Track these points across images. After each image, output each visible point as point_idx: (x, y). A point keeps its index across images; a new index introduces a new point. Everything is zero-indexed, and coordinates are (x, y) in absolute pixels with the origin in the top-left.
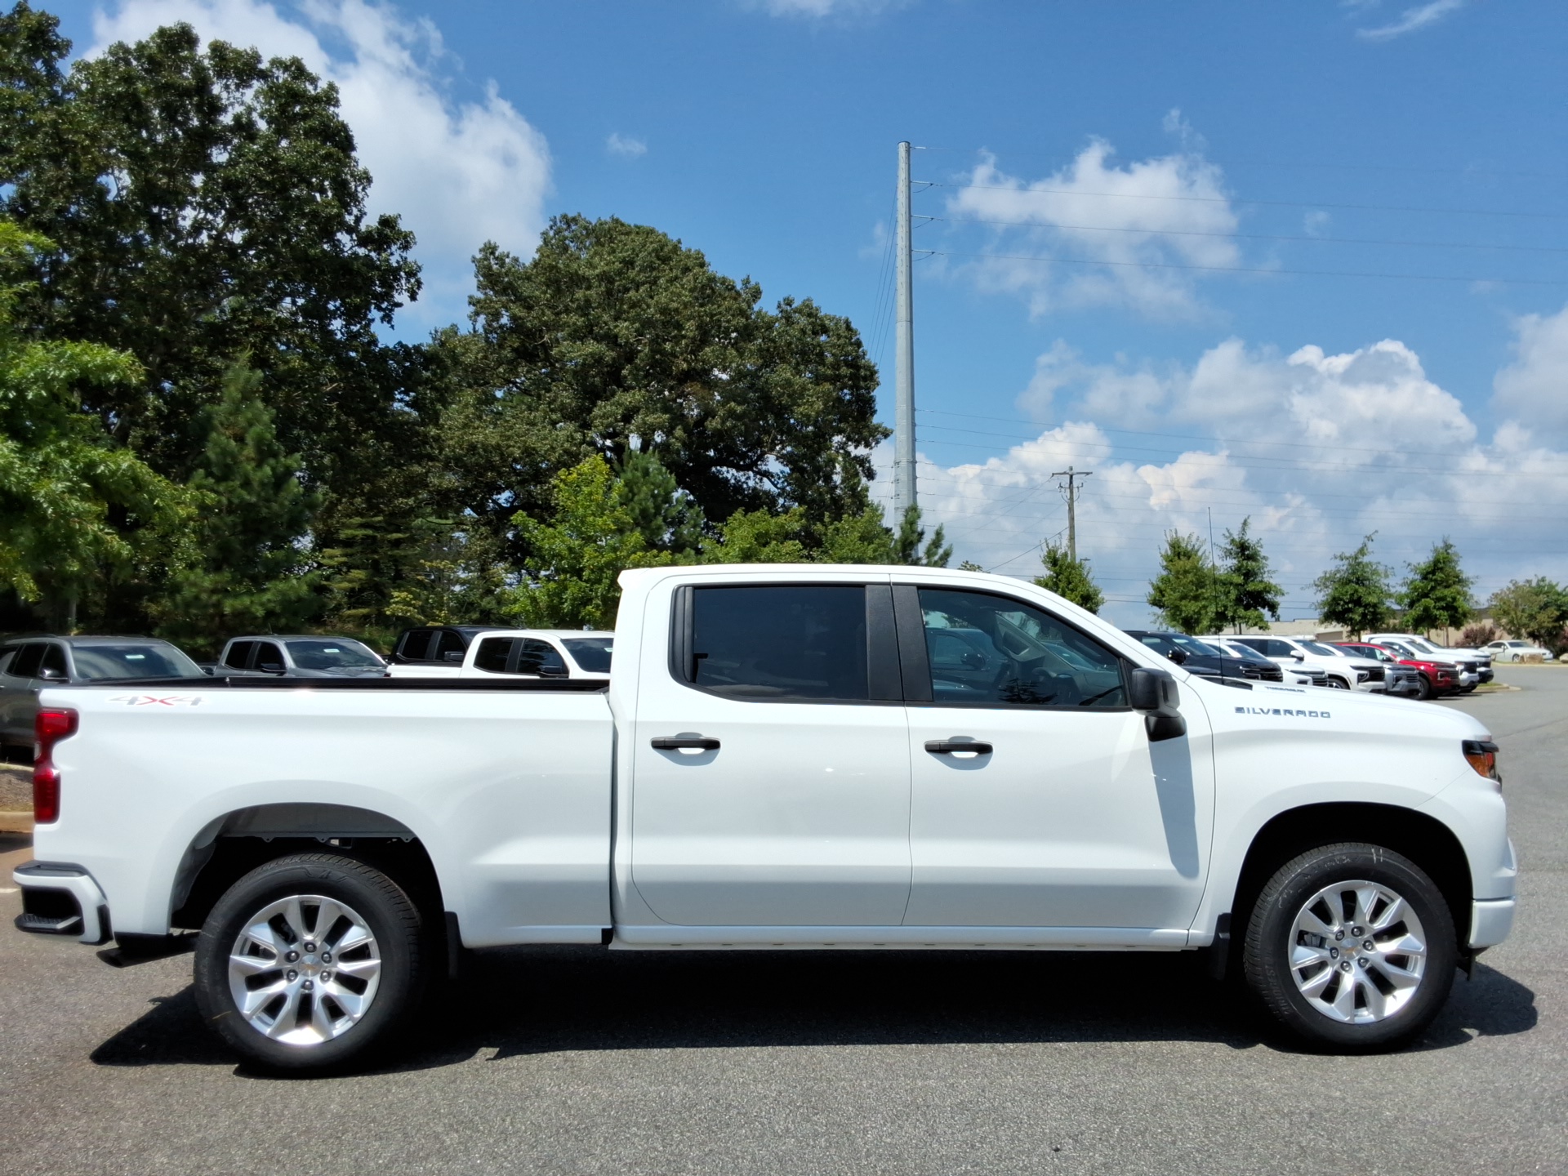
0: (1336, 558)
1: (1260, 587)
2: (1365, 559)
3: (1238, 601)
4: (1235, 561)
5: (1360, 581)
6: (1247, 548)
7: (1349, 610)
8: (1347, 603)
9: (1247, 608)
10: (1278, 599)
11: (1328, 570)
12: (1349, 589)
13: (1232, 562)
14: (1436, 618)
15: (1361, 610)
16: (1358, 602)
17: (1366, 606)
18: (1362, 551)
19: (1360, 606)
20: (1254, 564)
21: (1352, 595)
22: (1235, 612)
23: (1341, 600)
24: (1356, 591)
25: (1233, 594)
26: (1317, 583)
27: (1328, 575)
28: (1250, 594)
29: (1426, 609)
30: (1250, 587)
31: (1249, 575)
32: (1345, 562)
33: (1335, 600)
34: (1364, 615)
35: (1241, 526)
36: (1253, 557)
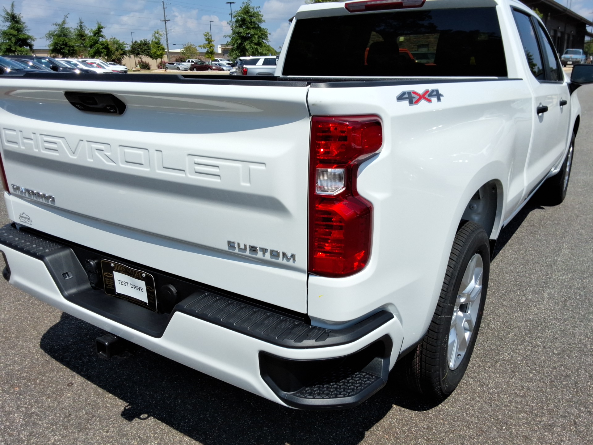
0: (53, 25)
1: (26, 37)
2: (66, 26)
3: (16, 43)
4: (10, 23)
5: (65, 35)
6: (16, 17)
7: (63, 49)
8: (61, 45)
9: (21, 46)
10: (33, 43)
11: (51, 30)
12: (62, 38)
13: (8, 24)
14: (102, 53)
15: (68, 48)
16: (66, 45)
17: (70, 47)
18: (64, 22)
19: (67, 47)
20: (20, 25)
21: (63, 42)
22: (16, 48)
23: (59, 44)
24: (65, 40)
25: (13, 40)
26: (46, 36)
27: (51, 33)
28: (19, 40)
29: (98, 48)
30: (21, 37)
31: (19, 30)
32: (58, 27)
33: (56, 44)
34: (69, 51)
35: (11, 6)
36: (18, 22)
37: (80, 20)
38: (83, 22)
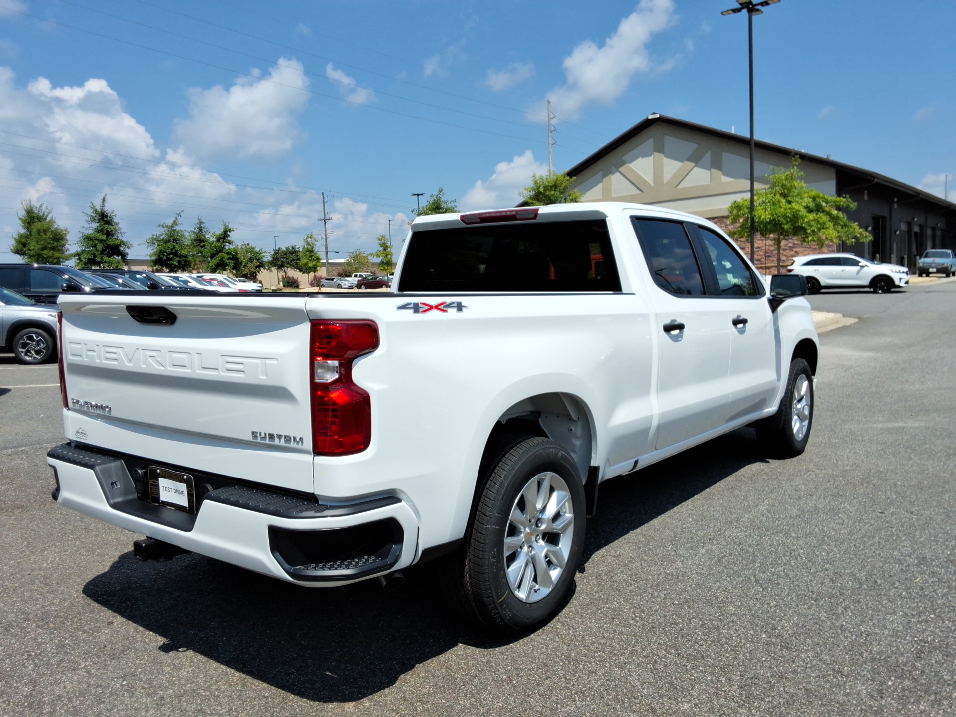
0: (160, 226)
1: (118, 242)
2: (178, 228)
3: (103, 252)
4: (97, 224)
5: (175, 240)
6: (106, 216)
7: (171, 259)
8: (169, 255)
9: (109, 256)
10: (127, 251)
11: (155, 233)
12: (170, 245)
13: (95, 225)
14: (226, 265)
15: (178, 259)
16: (176, 254)
17: (181, 256)
18: (175, 223)
19: (177, 256)
20: (111, 227)
21: (172, 249)
22: (102, 258)
23: (166, 252)
24: (174, 247)
25: (100, 247)
26: (148, 241)
27: (155, 237)
28: (108, 247)
29: (221, 260)
30: (111, 242)
31: (109, 234)
32: (165, 229)
33: (161, 252)
34: (179, 262)
35: (101, 201)
36: (108, 223)
37: (199, 220)
38: (203, 222)
